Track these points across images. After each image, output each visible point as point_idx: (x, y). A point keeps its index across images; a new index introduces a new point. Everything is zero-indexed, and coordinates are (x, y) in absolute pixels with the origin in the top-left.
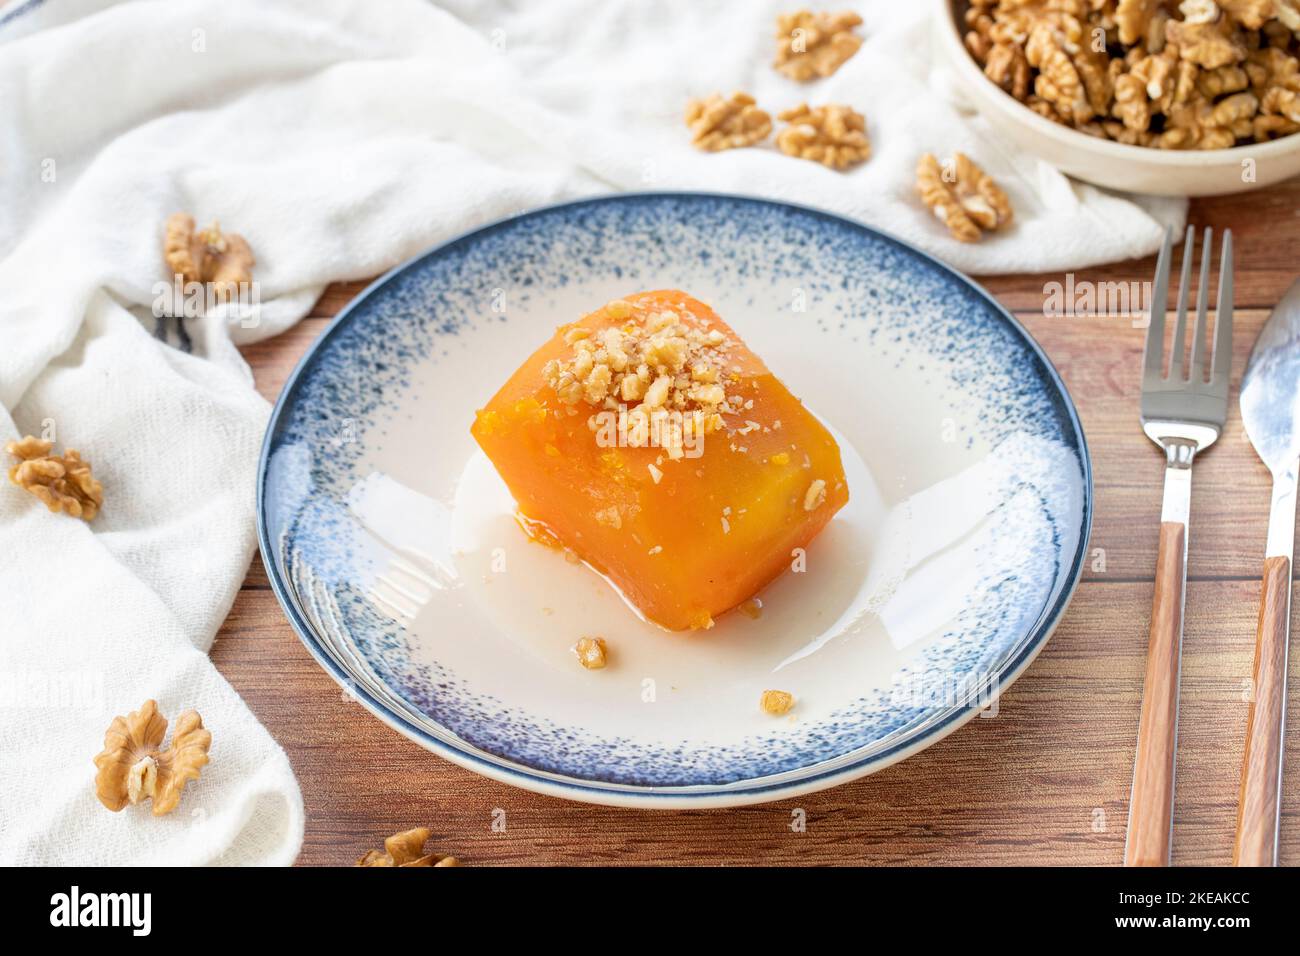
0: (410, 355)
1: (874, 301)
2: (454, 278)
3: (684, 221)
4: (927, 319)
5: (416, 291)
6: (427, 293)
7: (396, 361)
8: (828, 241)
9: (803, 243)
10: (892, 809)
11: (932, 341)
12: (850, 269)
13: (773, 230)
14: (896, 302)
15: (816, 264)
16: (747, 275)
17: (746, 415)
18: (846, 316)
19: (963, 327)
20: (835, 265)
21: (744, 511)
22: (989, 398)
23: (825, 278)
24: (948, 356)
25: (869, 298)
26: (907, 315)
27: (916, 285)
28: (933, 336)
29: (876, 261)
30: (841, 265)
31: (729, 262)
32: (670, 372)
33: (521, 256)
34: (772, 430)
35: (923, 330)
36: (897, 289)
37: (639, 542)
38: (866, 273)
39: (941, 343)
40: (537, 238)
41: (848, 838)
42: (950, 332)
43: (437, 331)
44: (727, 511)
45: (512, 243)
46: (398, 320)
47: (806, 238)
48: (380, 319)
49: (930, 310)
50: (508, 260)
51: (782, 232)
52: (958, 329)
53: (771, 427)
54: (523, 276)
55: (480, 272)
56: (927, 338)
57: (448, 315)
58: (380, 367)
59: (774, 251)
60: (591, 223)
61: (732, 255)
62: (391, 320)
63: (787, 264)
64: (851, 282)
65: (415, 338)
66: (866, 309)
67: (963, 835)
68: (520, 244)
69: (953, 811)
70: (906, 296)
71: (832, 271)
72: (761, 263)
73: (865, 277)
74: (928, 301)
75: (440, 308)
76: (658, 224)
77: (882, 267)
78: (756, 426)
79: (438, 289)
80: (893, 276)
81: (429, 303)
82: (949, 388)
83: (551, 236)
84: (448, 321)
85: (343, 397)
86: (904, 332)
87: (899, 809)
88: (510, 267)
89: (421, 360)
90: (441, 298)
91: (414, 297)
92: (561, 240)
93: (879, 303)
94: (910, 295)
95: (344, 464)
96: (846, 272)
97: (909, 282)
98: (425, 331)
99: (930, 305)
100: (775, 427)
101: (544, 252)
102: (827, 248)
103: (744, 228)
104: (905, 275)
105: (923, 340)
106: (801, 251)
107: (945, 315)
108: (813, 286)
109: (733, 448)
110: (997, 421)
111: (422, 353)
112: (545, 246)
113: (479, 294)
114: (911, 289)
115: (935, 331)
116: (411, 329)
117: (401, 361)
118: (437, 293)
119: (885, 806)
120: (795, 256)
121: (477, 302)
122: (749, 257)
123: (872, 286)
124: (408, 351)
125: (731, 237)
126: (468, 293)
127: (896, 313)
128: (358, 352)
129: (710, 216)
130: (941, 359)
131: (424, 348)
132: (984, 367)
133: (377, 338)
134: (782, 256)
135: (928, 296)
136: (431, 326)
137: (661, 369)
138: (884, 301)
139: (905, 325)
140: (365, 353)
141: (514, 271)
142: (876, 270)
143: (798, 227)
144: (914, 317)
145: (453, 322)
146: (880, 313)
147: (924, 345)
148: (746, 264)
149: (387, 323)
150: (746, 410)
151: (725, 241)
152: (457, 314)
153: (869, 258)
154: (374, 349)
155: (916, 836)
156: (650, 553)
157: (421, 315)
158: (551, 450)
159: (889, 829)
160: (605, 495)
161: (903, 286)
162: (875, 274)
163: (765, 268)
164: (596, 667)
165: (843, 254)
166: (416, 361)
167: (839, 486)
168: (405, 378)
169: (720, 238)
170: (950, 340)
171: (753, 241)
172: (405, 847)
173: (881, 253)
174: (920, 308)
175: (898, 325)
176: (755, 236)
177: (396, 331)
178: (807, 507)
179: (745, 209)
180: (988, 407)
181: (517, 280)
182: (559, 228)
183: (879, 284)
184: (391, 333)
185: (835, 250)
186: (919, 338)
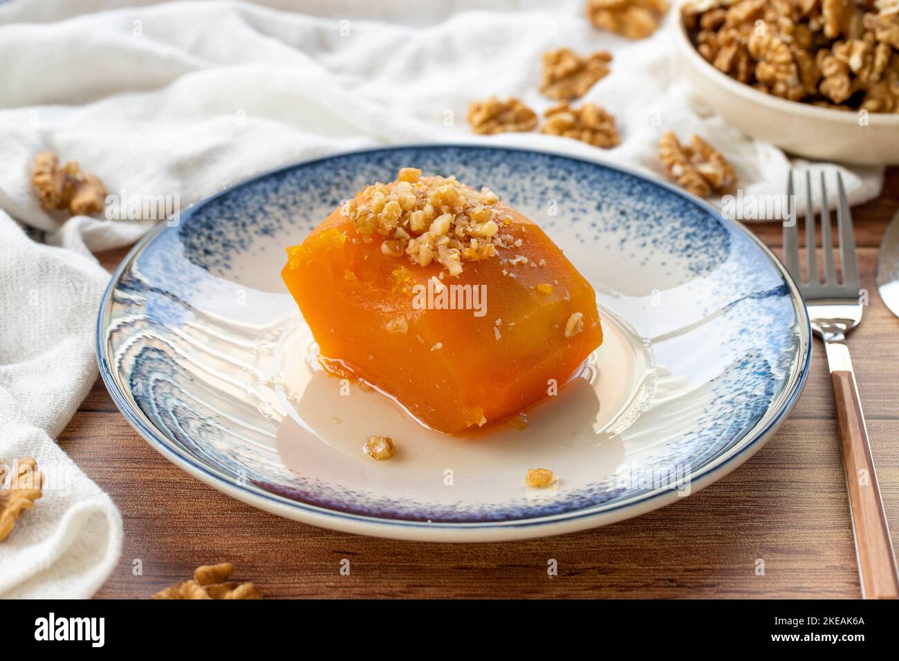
0: (233, 247)
1: (623, 219)
2: (272, 196)
3: (465, 163)
4: (668, 229)
5: (240, 201)
6: (250, 204)
7: (221, 249)
8: (585, 177)
9: (564, 179)
10: (640, 568)
11: (673, 244)
12: (604, 197)
13: (539, 170)
14: (642, 218)
15: (575, 194)
16: (517, 203)
17: (516, 251)
18: (600, 231)
19: (698, 232)
20: (591, 194)
21: (513, 324)
22: (721, 279)
23: (582, 203)
24: (685, 254)
25: (619, 217)
26: (651, 227)
27: (659, 205)
28: (672, 241)
29: (625, 189)
30: (596, 194)
31: (502, 194)
32: (452, 211)
33: (328, 184)
34: (538, 266)
35: (664, 237)
36: (643, 208)
37: (423, 342)
38: (617, 199)
39: (680, 245)
40: (343, 172)
41: (601, 587)
42: (687, 236)
43: (256, 232)
44: (499, 322)
45: (322, 174)
46: (224, 221)
47: (566, 175)
48: (208, 218)
49: (671, 222)
50: (317, 186)
51: (547, 172)
52: (694, 234)
53: (537, 263)
54: (330, 198)
55: (294, 193)
56: (668, 242)
57: (267, 222)
58: (207, 252)
59: (540, 185)
60: (388, 163)
61: (504, 188)
62: (218, 221)
63: (551, 194)
64: (604, 206)
65: (237, 235)
66: (616, 224)
67: (703, 586)
68: (328, 175)
69: (694, 570)
70: (650, 213)
71: (588, 199)
72: (529, 194)
73: (616, 202)
74: (669, 216)
75: (260, 217)
76: (442, 166)
77: (630, 194)
78: (525, 260)
79: (258, 202)
80: (639, 200)
81: (251, 211)
82: (687, 276)
83: (354, 171)
84: (266, 226)
85: (175, 269)
86: (649, 240)
87: (647, 568)
88: (319, 191)
89: (242, 251)
90: (261, 209)
91: (238, 206)
92: (362, 174)
93: (628, 220)
94: (654, 213)
95: (174, 314)
96: (599, 198)
97: (653, 203)
98: (246, 231)
99: (671, 219)
100: (541, 264)
101: (347, 182)
102: (585, 182)
103: (515, 169)
104: (650, 199)
105: (665, 244)
106: (563, 184)
107: (683, 225)
108: (572, 210)
109: (505, 272)
110: (728, 295)
111: (243, 247)
112: (349, 178)
113: (293, 209)
114: (655, 208)
115: (675, 237)
116: (235, 229)
117: (226, 251)
118: (257, 206)
119: (634, 566)
120: (557, 188)
121: (290, 215)
122: (518, 189)
123: (622, 208)
124: (231, 244)
125: (504, 175)
126: (283, 207)
127: (641, 226)
128: (189, 240)
129: (486, 159)
130: (681, 256)
131: (245, 243)
132: (717, 259)
133: (206, 232)
134: (547, 189)
135: (668, 213)
136: (252, 229)
137: (445, 208)
138: (631, 218)
139: (649, 234)
140: (195, 240)
141: (322, 195)
142: (625, 196)
143: (560, 167)
144: (657, 228)
145: (270, 228)
146: (628, 227)
147: (666, 247)
148: (516, 195)
149: (215, 222)
150: (516, 247)
151: (499, 179)
152: (273, 221)
153: (619, 188)
154: (203, 239)
155: (661, 587)
156: (432, 349)
157: (244, 219)
158: (349, 275)
159: (638, 582)
160: (394, 307)
161: (648, 206)
162: (623, 198)
163: (532, 198)
164: (383, 458)
165: (598, 186)
166: (238, 252)
167: (594, 324)
168: (228, 263)
169: (495, 176)
170: (688, 242)
171: (523, 178)
172: (211, 575)
173: (629, 184)
174: (662, 221)
175: (644, 235)
176: (524, 174)
177: (222, 229)
178: (568, 334)
179: (516, 156)
180: (720, 286)
181: (325, 201)
182: (361, 165)
183: (628, 206)
184: (217, 229)
185: (592, 183)
186: (661, 243)
